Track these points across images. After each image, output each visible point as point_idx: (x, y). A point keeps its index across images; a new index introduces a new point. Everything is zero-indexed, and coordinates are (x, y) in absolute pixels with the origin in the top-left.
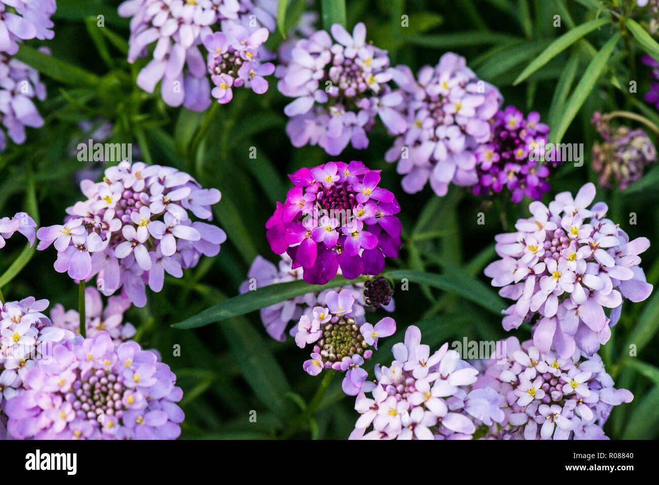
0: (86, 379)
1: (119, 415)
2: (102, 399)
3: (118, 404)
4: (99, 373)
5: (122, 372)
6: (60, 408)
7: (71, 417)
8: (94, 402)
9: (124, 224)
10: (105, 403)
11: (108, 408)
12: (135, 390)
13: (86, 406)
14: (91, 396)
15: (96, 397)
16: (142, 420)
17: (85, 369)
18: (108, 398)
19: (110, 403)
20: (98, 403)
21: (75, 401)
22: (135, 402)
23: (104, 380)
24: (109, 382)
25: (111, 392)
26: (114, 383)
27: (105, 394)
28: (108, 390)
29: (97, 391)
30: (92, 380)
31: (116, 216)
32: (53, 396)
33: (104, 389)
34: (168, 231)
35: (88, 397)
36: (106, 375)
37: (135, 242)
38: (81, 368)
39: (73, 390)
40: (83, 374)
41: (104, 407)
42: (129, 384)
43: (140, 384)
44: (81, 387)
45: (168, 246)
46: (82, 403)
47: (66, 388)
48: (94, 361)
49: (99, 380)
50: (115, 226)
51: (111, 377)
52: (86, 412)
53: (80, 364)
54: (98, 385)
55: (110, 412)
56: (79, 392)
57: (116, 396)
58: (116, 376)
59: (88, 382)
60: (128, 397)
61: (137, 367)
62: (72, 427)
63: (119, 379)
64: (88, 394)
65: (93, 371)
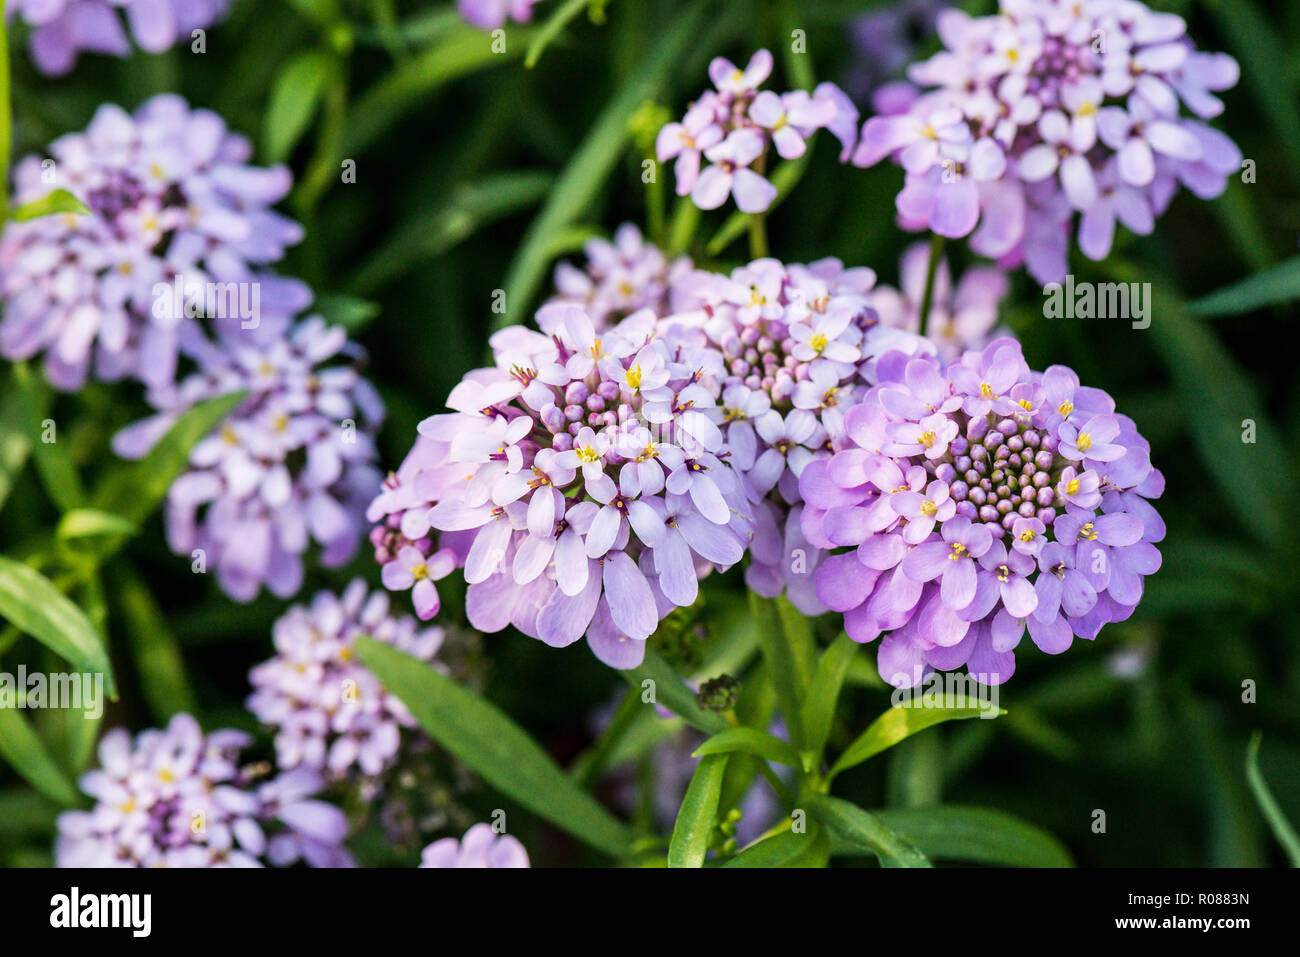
0: (977, 436)
1: (1045, 516)
2: (1011, 479)
3: (1045, 494)
4: (1005, 424)
5: (1056, 428)
6: (923, 491)
7: (947, 513)
8: (995, 486)
9: (1045, 108)
10: (1017, 490)
11: (1023, 501)
12: (1080, 469)
13: (976, 492)
14: (988, 473)
15: (997, 475)
16: (1091, 531)
17: (978, 414)
18: (1024, 479)
19: (1027, 491)
20: (1002, 489)
21: (954, 481)
22: (1080, 492)
23: (1014, 441)
24: (1025, 446)
25: (1029, 467)
26: (1037, 449)
27: (1018, 471)
28: (1023, 463)
29: (999, 464)
30: (990, 439)
31: (1029, 91)
32: (906, 465)
33: (1015, 458)
34: (1134, 132)
35: (983, 476)
36: (1020, 432)
37: (1064, 149)
38: (969, 411)
39: (950, 458)
40: (972, 424)
41: (1015, 498)
42: (1069, 453)
43: (1091, 456)
44: (968, 453)
45: (1135, 164)
46: (971, 486)
47: (936, 452)
48: (993, 400)
49: (1005, 441)
50: (1026, 111)
51: (1031, 436)
52: (978, 507)
53: (964, 403)
54: (1002, 451)
55: (1027, 508)
56: (963, 463)
57: (1041, 477)
58: (1042, 434)
59: (981, 442)
60: (1068, 480)
61: (1084, 420)
62: (947, 533)
63: (1047, 441)
64: (982, 466)
65: (993, 419)
